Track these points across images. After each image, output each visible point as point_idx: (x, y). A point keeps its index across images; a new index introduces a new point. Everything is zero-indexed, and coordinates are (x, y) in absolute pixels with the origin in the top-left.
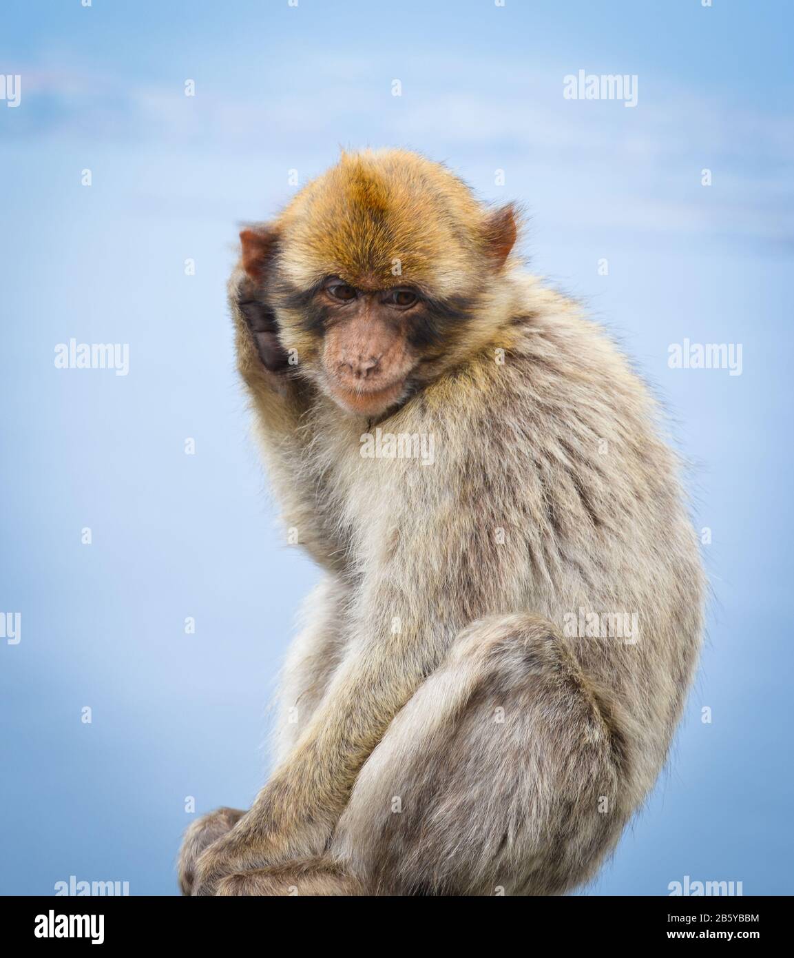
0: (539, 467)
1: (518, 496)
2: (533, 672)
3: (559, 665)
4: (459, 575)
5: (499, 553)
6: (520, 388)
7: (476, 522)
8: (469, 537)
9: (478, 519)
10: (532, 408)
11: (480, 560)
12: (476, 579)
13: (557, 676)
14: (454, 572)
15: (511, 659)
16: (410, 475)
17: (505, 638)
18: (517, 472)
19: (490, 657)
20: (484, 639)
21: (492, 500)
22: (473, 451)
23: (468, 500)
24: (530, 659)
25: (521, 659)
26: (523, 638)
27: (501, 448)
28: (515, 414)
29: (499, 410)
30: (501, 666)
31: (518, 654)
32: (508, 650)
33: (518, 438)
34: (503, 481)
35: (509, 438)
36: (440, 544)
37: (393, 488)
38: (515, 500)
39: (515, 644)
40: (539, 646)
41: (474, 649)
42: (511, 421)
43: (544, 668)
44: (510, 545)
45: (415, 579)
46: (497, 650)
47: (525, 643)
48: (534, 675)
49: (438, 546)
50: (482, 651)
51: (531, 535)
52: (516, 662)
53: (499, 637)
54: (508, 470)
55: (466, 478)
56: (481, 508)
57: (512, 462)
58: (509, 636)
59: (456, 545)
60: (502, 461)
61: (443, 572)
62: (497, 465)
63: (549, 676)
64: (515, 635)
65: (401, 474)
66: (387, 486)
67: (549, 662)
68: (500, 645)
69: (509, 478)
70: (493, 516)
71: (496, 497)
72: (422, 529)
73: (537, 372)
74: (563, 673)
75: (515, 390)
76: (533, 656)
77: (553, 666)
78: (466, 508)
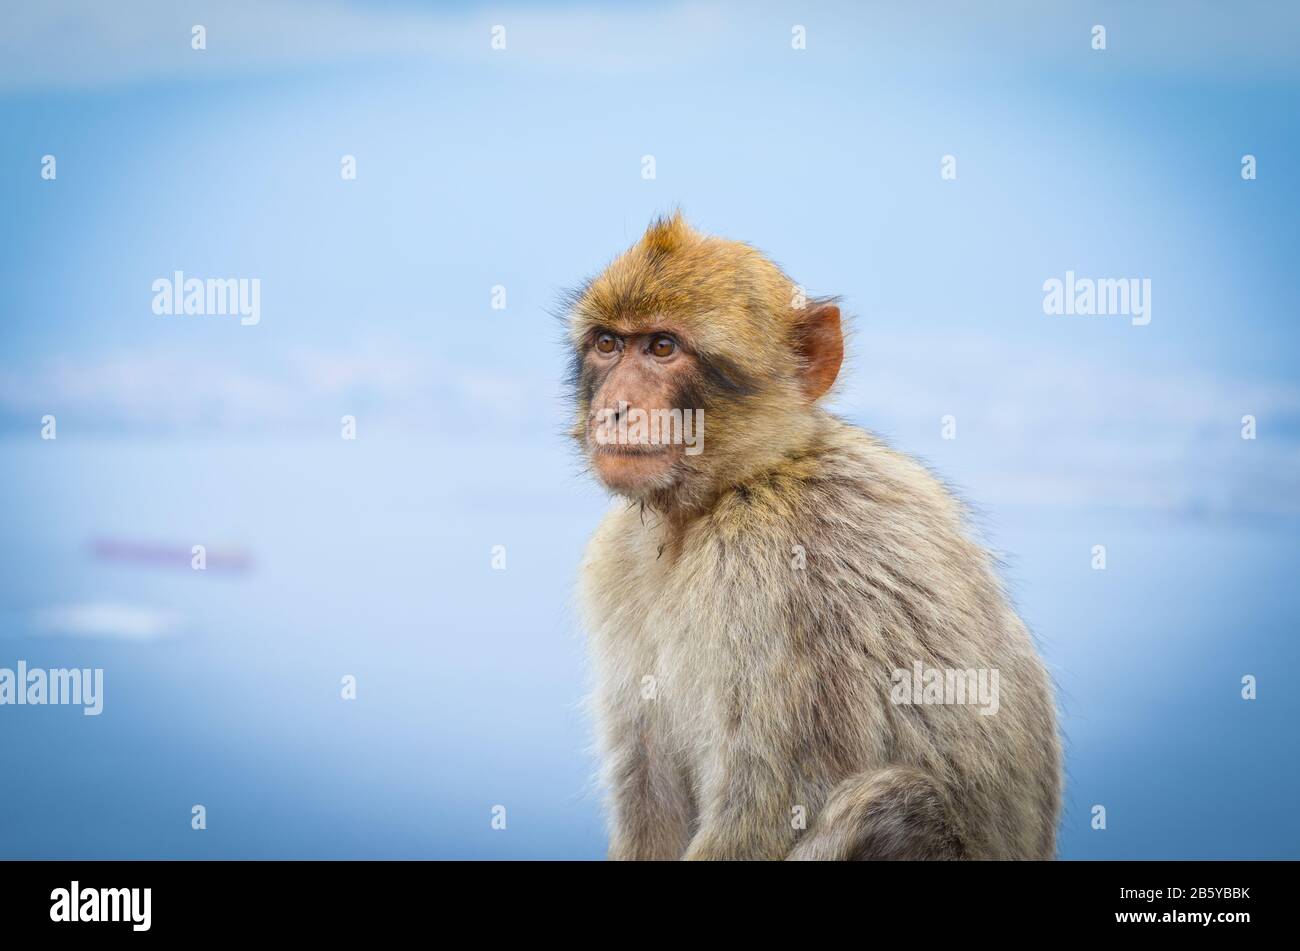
0: (871, 597)
1: (855, 636)
2: (914, 834)
3: (943, 824)
4: (814, 731)
5: (848, 703)
6: (831, 515)
7: (818, 670)
8: (815, 688)
9: (819, 668)
10: (849, 537)
11: (832, 712)
12: (832, 733)
13: (940, 837)
14: (807, 727)
15: (890, 819)
16: (731, 628)
17: (882, 796)
18: (846, 606)
19: (865, 819)
20: (858, 799)
21: (827, 643)
22: (793, 588)
23: (804, 645)
24: (910, 819)
25: (900, 820)
26: (903, 796)
27: (823, 582)
28: (831, 544)
29: (812, 540)
30: (879, 827)
31: (897, 814)
32: (886, 810)
33: (840, 569)
34: (832, 619)
35: (828, 571)
36: (785, 700)
37: (717, 647)
38: (851, 641)
39: (894, 803)
40: (920, 804)
41: (848, 811)
42: (827, 551)
43: (926, 828)
44: (857, 691)
45: (768, 740)
46: (874, 809)
47: (906, 801)
48: (915, 837)
49: (782, 703)
50: (856, 813)
51: (879, 680)
52: (896, 822)
53: (876, 795)
54: (836, 606)
55: (793, 622)
56: (819, 654)
57: (837, 597)
58: (887, 794)
59: (804, 698)
60: (826, 597)
61: (795, 730)
62: (822, 603)
63: (932, 837)
64: (893, 793)
65: (722, 629)
66: (710, 645)
67: (932, 821)
68: (876, 804)
69: (838, 615)
70: (833, 662)
71: (830, 640)
72: (759, 685)
73: (847, 496)
74: (948, 833)
75: (826, 517)
76: (914, 816)
77: (937, 825)
78: (804, 656)
